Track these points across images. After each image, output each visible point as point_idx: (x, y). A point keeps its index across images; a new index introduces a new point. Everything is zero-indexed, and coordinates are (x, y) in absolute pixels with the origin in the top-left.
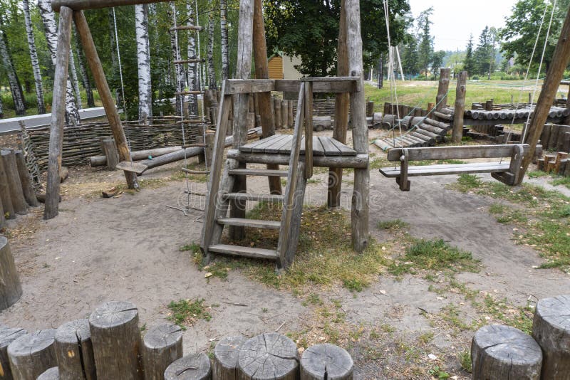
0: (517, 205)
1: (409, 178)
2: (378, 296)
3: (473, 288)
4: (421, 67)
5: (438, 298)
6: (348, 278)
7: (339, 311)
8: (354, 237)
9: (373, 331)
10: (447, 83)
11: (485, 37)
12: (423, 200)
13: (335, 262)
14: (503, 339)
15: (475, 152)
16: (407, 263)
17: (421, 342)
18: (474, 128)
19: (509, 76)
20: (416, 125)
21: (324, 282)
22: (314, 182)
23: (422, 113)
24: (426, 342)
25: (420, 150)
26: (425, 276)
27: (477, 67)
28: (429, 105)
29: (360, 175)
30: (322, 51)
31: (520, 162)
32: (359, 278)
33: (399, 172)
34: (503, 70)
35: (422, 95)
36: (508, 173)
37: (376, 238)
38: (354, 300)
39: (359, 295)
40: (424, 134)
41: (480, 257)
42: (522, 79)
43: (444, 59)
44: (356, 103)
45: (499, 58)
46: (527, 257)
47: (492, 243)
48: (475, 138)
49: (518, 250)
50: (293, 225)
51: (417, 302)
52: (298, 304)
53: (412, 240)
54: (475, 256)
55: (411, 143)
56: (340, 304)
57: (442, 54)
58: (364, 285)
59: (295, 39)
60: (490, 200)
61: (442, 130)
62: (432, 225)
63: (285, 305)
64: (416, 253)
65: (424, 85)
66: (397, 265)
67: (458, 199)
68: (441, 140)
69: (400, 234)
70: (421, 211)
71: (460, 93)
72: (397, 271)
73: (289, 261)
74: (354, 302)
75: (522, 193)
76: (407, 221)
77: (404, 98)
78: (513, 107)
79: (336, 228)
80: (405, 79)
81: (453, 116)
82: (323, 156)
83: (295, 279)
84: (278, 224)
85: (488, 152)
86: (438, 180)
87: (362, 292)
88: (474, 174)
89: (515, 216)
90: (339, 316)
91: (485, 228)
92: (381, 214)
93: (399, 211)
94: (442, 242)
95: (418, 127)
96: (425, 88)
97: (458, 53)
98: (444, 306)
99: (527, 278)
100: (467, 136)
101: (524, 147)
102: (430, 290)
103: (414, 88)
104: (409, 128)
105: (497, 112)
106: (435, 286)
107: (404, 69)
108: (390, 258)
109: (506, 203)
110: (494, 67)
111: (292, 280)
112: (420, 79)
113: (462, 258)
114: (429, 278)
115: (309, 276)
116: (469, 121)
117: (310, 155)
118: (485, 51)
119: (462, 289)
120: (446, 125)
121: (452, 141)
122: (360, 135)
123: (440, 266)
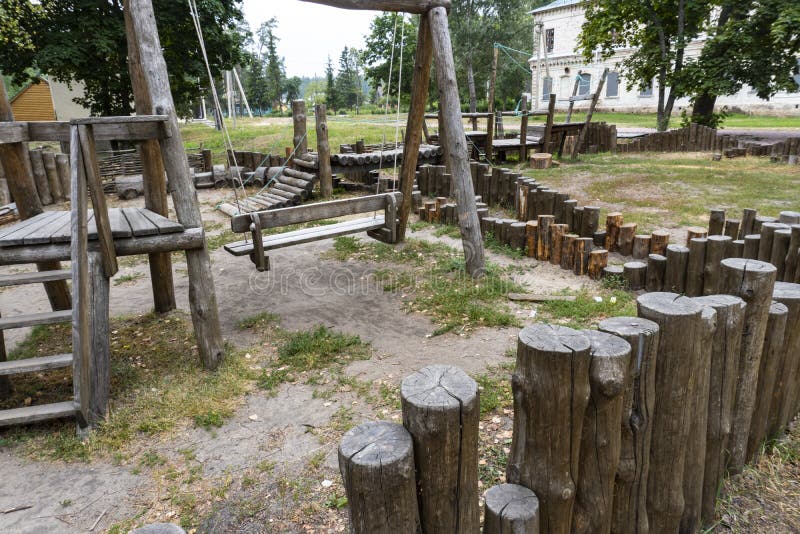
0: (403, 266)
1: (266, 253)
2: (248, 425)
3: (365, 379)
4: (273, 99)
5: (326, 404)
6: (201, 412)
7: (192, 464)
8: (202, 351)
9: (245, 476)
10: (303, 121)
11: (346, 61)
12: (293, 279)
13: (178, 393)
14: (371, 439)
15: (344, 208)
16: (282, 369)
17: (310, 469)
18: (347, 177)
19: (380, 109)
20: (274, 179)
21: (163, 428)
22: (130, 279)
23: (279, 161)
24: (317, 467)
25: (274, 213)
26: (306, 380)
27: (342, 98)
28: (288, 150)
29: (195, 259)
30: (118, 75)
31: (394, 214)
32: (216, 407)
33: (252, 247)
34: (372, 102)
35: (279, 136)
36: (385, 229)
37: (236, 344)
38: (214, 441)
39: (220, 431)
40: (285, 190)
41: (370, 338)
42: (395, 112)
43: (301, 88)
44: (170, 153)
45: (365, 88)
46: (419, 326)
47: (382, 318)
48: (349, 189)
49: (410, 321)
50: (96, 355)
51: (300, 418)
52: (125, 475)
53: (286, 336)
54: (364, 339)
55: (270, 204)
56: (193, 454)
57: (297, 81)
58: (226, 416)
59: (66, 53)
60: (374, 265)
61: (307, 182)
62: (309, 311)
63: (102, 484)
64: (292, 352)
65: (280, 123)
66: (269, 375)
67: (338, 271)
68: (308, 196)
69: (269, 331)
70: (294, 295)
71: (322, 132)
72: (268, 384)
73: (99, 412)
74: (214, 443)
75: (407, 251)
76: (277, 311)
77: (255, 142)
78: (387, 148)
79: (174, 343)
80: (254, 116)
81: (318, 164)
82: (130, 238)
83: (115, 438)
84: (68, 358)
85: (359, 206)
86: (309, 250)
87: (224, 427)
88: (351, 235)
89: (402, 280)
90: (193, 472)
91: (372, 301)
92: (239, 308)
93: (264, 300)
94: (322, 330)
95: (276, 180)
96: (282, 128)
97: (317, 80)
98: (334, 412)
99: (421, 351)
100: (340, 188)
101: (396, 195)
102: (314, 397)
103: (267, 128)
104: (266, 183)
105: (369, 154)
106: (321, 390)
107: (250, 101)
108: (258, 367)
109: (392, 266)
110: (362, 99)
111: (109, 440)
112: (274, 114)
113: (349, 345)
114: (312, 382)
115: (138, 426)
116: (338, 168)
117: (108, 239)
118: (348, 77)
119: (352, 384)
120: (311, 176)
121: (321, 196)
122: (185, 201)
123: (324, 362)
